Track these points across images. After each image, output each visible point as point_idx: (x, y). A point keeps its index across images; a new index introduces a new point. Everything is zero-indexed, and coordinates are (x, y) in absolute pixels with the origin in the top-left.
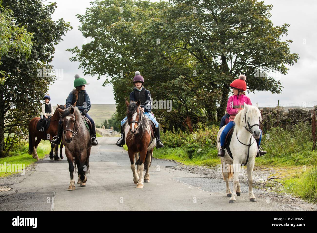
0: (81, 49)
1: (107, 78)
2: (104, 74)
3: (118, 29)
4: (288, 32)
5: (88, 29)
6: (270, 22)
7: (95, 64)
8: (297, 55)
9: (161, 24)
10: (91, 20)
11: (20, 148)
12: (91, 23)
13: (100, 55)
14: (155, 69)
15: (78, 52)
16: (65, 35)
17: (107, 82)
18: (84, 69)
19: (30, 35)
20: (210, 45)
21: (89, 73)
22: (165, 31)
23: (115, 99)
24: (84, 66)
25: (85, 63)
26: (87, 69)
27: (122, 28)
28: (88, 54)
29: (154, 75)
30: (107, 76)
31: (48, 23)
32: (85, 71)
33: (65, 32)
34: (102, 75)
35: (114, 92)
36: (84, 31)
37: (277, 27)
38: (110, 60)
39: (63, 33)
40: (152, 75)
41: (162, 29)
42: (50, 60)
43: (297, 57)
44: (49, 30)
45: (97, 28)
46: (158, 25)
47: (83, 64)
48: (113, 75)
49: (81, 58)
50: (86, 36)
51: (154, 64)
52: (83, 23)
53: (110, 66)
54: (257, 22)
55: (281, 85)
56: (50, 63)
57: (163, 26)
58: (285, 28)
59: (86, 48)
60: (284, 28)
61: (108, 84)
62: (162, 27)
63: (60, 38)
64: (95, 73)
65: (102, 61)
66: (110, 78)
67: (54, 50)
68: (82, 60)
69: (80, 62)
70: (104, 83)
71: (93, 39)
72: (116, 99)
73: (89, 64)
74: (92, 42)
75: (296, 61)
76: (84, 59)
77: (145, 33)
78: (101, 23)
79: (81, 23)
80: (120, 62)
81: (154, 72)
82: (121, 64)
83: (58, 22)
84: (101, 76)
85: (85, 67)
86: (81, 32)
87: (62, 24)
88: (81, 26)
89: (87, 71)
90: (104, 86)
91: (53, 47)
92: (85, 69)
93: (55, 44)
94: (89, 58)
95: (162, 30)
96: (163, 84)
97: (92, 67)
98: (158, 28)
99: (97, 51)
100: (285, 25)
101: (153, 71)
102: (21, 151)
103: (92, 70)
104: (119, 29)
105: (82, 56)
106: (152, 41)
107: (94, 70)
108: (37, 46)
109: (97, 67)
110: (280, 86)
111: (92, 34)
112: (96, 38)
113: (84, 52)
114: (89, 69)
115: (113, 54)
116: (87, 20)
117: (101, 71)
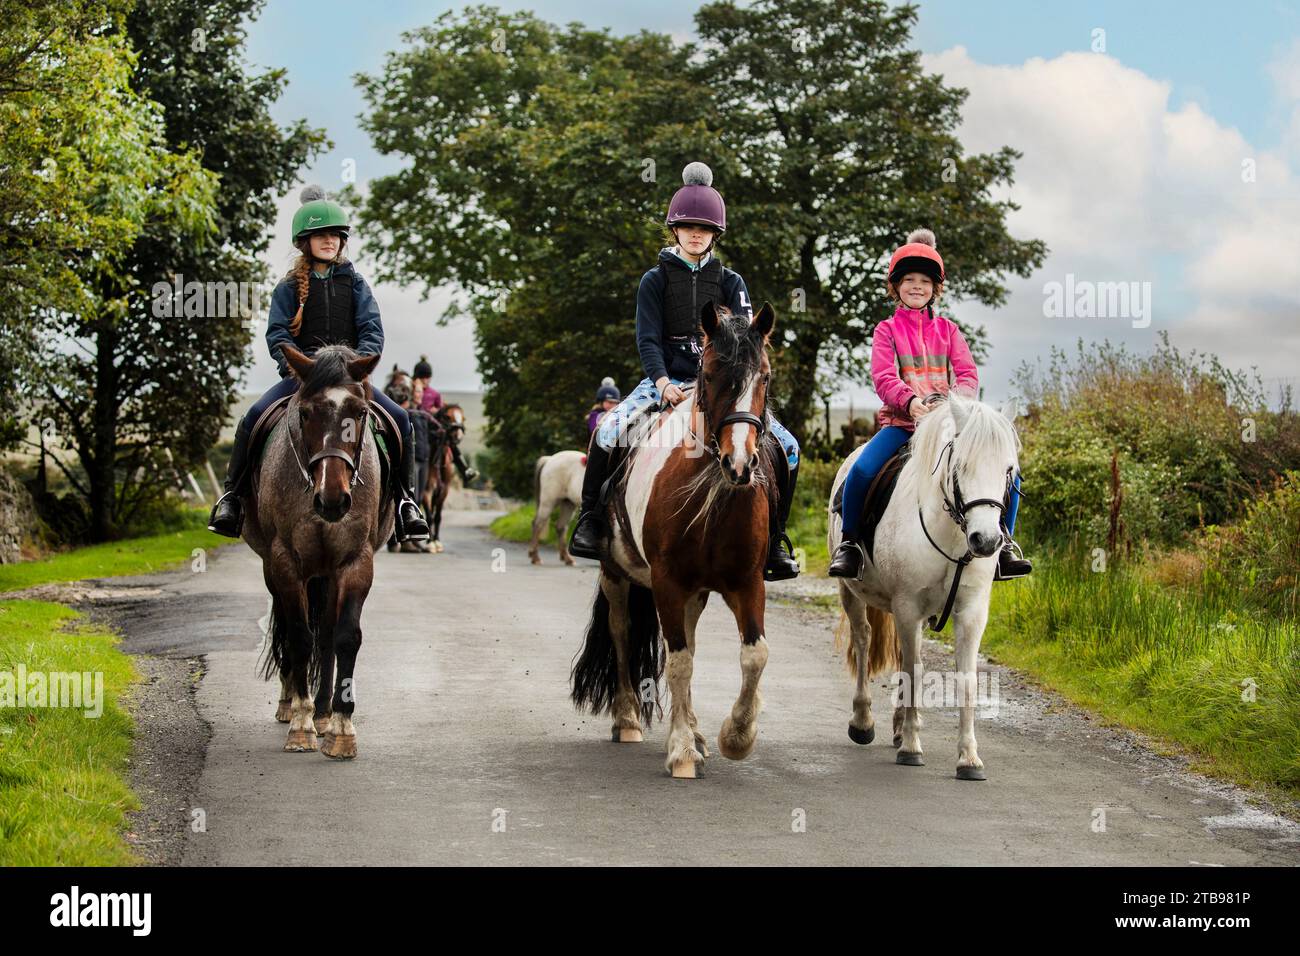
0: (366, 194)
1: (454, 297)
2: (444, 285)
3: (478, 149)
4: (1013, 176)
5: (393, 126)
6: (954, 144)
7: (412, 249)
8: (1042, 244)
9: (607, 142)
10: (402, 95)
11: (162, 517)
12: (402, 104)
13: (432, 218)
14: (587, 279)
15: (355, 202)
16: (309, 168)
17: (453, 311)
18: (374, 264)
19: (210, 180)
20: (756, 213)
21: (390, 277)
22: (619, 165)
23: (478, 371)
24: (374, 255)
25: (377, 245)
26: (386, 264)
27: (490, 148)
28: (390, 211)
29: (582, 300)
30: (454, 292)
31: (259, 134)
32: (378, 270)
33: (310, 158)
34: (436, 284)
35: (477, 348)
36: (378, 134)
37: (983, 157)
38: (466, 236)
39: (304, 161)
40: (576, 299)
41: (609, 158)
42: (264, 246)
43: (1041, 252)
44: (262, 155)
45: (422, 122)
46: (598, 144)
47: (371, 247)
48: (472, 289)
49: (365, 224)
50: (385, 148)
51: (583, 264)
52: (375, 103)
53: (465, 257)
54: (909, 141)
55: (985, 340)
56: (260, 255)
57: (615, 147)
58: (1006, 164)
59: (386, 190)
60: (1001, 161)
61: (459, 318)
62: (610, 153)
63: (295, 176)
64: (413, 278)
65: (438, 238)
66: (464, 298)
67: (275, 213)
68: (368, 233)
69: (362, 237)
70: (445, 315)
71: (409, 162)
72: (483, 372)
73: (394, 248)
74: (405, 171)
75: (1037, 264)
76: (376, 229)
77: (558, 168)
78: (436, 105)
79: (369, 102)
80: (500, 243)
81: (584, 289)
82: (503, 252)
83: (289, 130)
84: (434, 291)
85: (377, 258)
86: (367, 135)
87: (301, 135)
88: (368, 116)
89: (386, 271)
90: (442, 323)
91: (272, 205)
92: (379, 265)
93: (279, 195)
94: (395, 225)
95: (609, 162)
96: (610, 329)
97: (403, 258)
98: (598, 153)
99: (421, 199)
100: (1008, 152)
101: (580, 285)
102: (167, 524)
103: (402, 269)
104: (482, 152)
105: (367, 218)
106: (579, 193)
107: (408, 268)
108: (226, 204)
109: (420, 258)
110: (983, 343)
111: (406, 143)
112: (418, 159)
113: (375, 204)
114: (394, 265)
115: (476, 214)
116: (392, 94)
117: (435, 273)
